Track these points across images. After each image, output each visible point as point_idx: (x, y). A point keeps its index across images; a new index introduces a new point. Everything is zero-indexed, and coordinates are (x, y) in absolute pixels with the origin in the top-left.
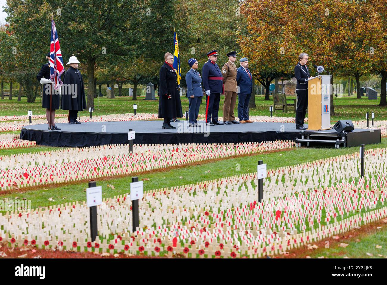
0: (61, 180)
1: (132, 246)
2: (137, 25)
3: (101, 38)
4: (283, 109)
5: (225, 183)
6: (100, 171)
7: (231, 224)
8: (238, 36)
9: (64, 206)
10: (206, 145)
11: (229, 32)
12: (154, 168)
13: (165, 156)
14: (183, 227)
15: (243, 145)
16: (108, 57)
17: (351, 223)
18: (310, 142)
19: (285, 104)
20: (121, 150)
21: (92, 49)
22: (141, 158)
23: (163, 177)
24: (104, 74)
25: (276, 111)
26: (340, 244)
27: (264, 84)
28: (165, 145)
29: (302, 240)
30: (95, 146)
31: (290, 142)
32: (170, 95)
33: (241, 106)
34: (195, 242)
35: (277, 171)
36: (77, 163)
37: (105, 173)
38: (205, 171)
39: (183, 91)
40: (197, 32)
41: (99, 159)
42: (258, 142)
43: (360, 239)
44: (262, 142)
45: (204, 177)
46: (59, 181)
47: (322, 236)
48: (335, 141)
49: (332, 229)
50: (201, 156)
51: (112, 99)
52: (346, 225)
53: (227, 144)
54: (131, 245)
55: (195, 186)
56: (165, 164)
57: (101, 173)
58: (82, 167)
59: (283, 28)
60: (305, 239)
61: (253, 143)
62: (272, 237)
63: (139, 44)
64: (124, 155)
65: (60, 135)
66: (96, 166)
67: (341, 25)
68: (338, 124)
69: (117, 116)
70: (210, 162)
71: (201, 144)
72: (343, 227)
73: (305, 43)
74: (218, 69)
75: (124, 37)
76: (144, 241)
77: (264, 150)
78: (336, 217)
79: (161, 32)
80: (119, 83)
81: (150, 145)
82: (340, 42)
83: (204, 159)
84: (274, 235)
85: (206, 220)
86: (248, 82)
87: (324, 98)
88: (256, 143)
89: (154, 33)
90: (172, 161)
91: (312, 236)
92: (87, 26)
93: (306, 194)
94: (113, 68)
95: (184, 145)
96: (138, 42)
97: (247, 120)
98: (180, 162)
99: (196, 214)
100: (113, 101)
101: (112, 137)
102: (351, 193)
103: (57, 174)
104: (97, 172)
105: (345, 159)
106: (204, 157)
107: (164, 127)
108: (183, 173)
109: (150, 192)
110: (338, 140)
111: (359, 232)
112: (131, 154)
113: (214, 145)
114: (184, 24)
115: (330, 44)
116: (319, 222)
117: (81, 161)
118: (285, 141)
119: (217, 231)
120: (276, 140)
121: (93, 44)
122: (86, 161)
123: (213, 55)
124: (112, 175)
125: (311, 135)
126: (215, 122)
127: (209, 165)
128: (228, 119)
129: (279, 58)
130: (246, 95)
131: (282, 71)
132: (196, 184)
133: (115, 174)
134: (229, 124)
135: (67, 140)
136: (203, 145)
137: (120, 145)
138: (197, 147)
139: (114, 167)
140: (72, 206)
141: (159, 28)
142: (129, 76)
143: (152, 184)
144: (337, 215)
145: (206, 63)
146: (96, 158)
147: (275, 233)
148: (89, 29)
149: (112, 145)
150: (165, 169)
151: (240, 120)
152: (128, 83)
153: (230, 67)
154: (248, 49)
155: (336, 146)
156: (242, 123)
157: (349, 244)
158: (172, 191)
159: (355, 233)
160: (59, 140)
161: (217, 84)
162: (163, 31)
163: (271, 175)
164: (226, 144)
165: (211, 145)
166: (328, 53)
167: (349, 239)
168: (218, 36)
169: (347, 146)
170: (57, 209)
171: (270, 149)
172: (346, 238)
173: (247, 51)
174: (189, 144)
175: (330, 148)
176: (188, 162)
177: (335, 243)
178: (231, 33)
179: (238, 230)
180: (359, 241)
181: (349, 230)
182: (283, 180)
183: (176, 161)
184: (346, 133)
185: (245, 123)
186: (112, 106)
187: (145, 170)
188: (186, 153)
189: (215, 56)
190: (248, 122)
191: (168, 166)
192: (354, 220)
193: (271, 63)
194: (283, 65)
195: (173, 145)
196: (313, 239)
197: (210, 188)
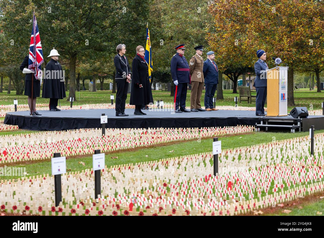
0: (37, 157)
1: (92, 211)
2: (115, 24)
3: (82, 35)
4: (248, 101)
5: (185, 160)
6: (73, 150)
7: (186, 193)
8: (207, 34)
9: (36, 178)
10: (173, 129)
11: (199, 30)
12: (123, 148)
13: (134, 138)
14: (141, 196)
15: (207, 129)
16: (88, 52)
17: (296, 193)
18: (269, 127)
19: (249, 96)
20: (95, 133)
21: (73, 45)
22: (112, 140)
23: (130, 155)
24: (86, 69)
25: (242, 102)
26: (283, 211)
27: (232, 79)
28: (135, 129)
29: (249, 206)
30: (71, 130)
31: (250, 127)
32: (141, 85)
33: (208, 95)
34: (150, 207)
35: (235, 150)
36: (53, 144)
37: (78, 152)
38: (169, 151)
39: (159, 86)
40: (170, 30)
41: (74, 141)
42: (220, 127)
43: (303, 206)
44: (225, 127)
45: (168, 156)
46: (35, 159)
47: (268, 204)
48: (291, 126)
49: (278, 198)
50: (167, 138)
51: (94, 92)
52: (291, 195)
53: (193, 128)
54: (92, 209)
55: (157, 162)
56: (134, 145)
57: (74, 152)
58: (58, 146)
59: (247, 26)
60: (251, 206)
61: (216, 127)
62: (222, 204)
63: (116, 41)
64: (97, 137)
65: (41, 120)
66: (70, 146)
67: (300, 23)
68: (294, 111)
69: (96, 106)
70: (175, 144)
71: (169, 128)
72: (288, 197)
73: (267, 40)
74: (186, 61)
75: (103, 34)
76: (103, 206)
77: (226, 134)
78: (283, 188)
79: (137, 30)
80: (101, 78)
81: (122, 129)
82: (299, 39)
83: (170, 141)
84: (223, 202)
85: (163, 189)
86: (215, 74)
87: (282, 87)
88: (219, 128)
89: (131, 31)
90: (140, 142)
91: (259, 204)
92: (69, 24)
93: (258, 169)
94: (94, 63)
95: (153, 129)
96: (116, 39)
97: (212, 108)
98: (148, 143)
99: (154, 185)
100: (94, 94)
101: (88, 122)
102: (299, 168)
103: (34, 152)
104: (71, 151)
105: (298, 141)
106: (170, 139)
107: (135, 114)
108: (150, 153)
109: (115, 167)
110: (294, 125)
111: (303, 201)
112: (104, 137)
113: (180, 129)
114: (159, 24)
115: (290, 40)
116: (267, 192)
117: (57, 142)
118: (245, 126)
119: (172, 198)
120: (238, 125)
121: (74, 41)
122: (61, 142)
123: (181, 48)
124: (84, 154)
125: (269, 121)
126: (183, 110)
127: (174, 146)
128: (194, 107)
129: (244, 53)
130: (213, 86)
131: (246, 65)
132: (158, 161)
133: (87, 153)
134: (195, 111)
135: (46, 124)
136: (170, 129)
137: (95, 129)
138: (165, 131)
139: (86, 147)
140: (43, 178)
141: (134, 26)
142: (110, 71)
143: (119, 161)
144: (284, 186)
145: (174, 55)
146: (71, 140)
147: (225, 201)
148: (71, 26)
149: (87, 129)
150: (134, 149)
151: (206, 108)
152: (109, 78)
153: (197, 60)
154: (215, 44)
155: (291, 131)
156: (208, 111)
157: (293, 211)
158: (136, 166)
159: (299, 202)
160: (40, 124)
161: (184, 75)
162: (138, 29)
163: (229, 153)
164: (191, 129)
165: (178, 129)
166: (287, 49)
167: (293, 206)
168: (188, 34)
169: (302, 130)
170: (29, 180)
171: (231, 133)
172: (290, 206)
173: (215, 46)
174: (158, 128)
175: (286, 132)
176: (155, 143)
177: (279, 210)
178: (200, 31)
179: (192, 198)
180: (302, 208)
181: (293, 199)
182: (239, 158)
183: (144, 142)
184: (301, 119)
185: (211, 111)
186: (92, 98)
187: (114, 149)
188: (153, 136)
189: (183, 50)
190: (213, 110)
191: (136, 146)
192: (299, 190)
193: (236, 58)
194: (247, 60)
195: (143, 129)
196: (260, 207)
197: (171, 164)
